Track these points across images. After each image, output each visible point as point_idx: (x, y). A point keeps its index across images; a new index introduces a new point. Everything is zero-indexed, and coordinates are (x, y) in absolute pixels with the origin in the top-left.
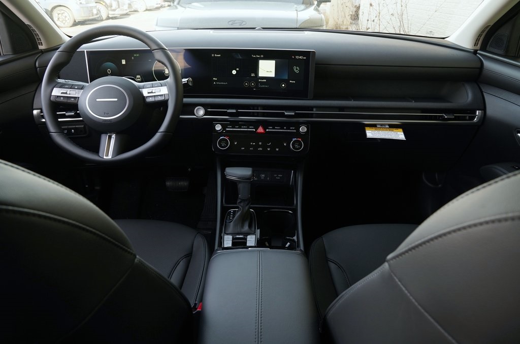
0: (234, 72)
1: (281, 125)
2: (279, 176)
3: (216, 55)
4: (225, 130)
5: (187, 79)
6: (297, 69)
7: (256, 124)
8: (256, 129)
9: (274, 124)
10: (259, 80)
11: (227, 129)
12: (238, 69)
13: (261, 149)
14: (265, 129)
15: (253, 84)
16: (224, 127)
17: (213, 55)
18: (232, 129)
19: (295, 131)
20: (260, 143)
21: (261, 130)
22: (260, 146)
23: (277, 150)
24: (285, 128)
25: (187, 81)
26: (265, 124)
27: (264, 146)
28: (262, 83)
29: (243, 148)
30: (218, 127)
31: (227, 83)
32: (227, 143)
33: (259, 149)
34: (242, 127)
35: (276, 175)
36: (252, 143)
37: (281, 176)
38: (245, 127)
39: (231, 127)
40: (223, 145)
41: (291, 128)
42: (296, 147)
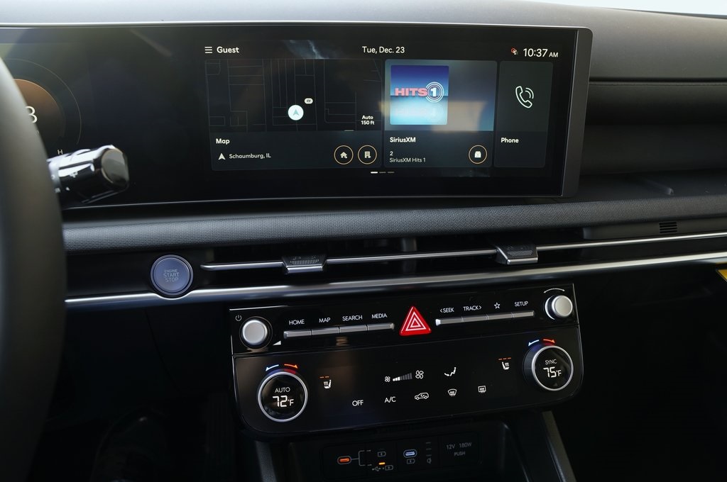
0: (296, 113)
1: (485, 296)
2: (463, 445)
3: (220, 50)
4: (281, 337)
5: (94, 154)
6: (526, 96)
7: (396, 304)
8: (399, 323)
9: (458, 297)
10: (392, 140)
11: (287, 334)
12: (309, 101)
13: (424, 396)
14: (429, 321)
15: (367, 154)
16: (276, 328)
17: (208, 51)
18: (306, 333)
19: (531, 314)
20: (420, 375)
21: (414, 323)
22: (420, 386)
23: (482, 390)
24: (497, 306)
25: (97, 162)
26: (428, 302)
27: (435, 384)
28: (402, 150)
29: (359, 402)
30: (254, 331)
31: (268, 155)
32: (296, 393)
33: (417, 398)
34: (345, 319)
35: (451, 446)
36: (387, 379)
37: (470, 444)
38: (354, 318)
39: (302, 322)
40: (280, 404)
41: (517, 304)
42: (551, 374)
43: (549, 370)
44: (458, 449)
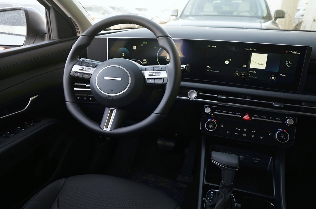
0: (227, 62)
1: (267, 114)
2: (258, 159)
3: (212, 46)
4: (214, 113)
5: (185, 66)
6: (289, 64)
7: (243, 111)
8: (243, 116)
9: (260, 113)
10: (250, 71)
11: (215, 113)
12: (230, 60)
13: (245, 135)
14: (251, 117)
15: (243, 74)
16: (213, 110)
17: (209, 46)
18: (220, 113)
19: (281, 122)
20: (245, 130)
21: (247, 117)
22: (245, 132)
23: (261, 138)
24: (271, 118)
25: (186, 67)
26: (251, 113)
27: (249, 133)
28: (252, 74)
29: (229, 132)
30: (208, 110)
31: (219, 72)
32: (214, 126)
33: (243, 135)
34: (230, 112)
35: (254, 159)
36: (237, 129)
37: (260, 160)
38: (232, 112)
39: (219, 111)
40: (210, 127)
41: (277, 119)
42: (282, 138)
43: (282, 137)
44: (256, 160)
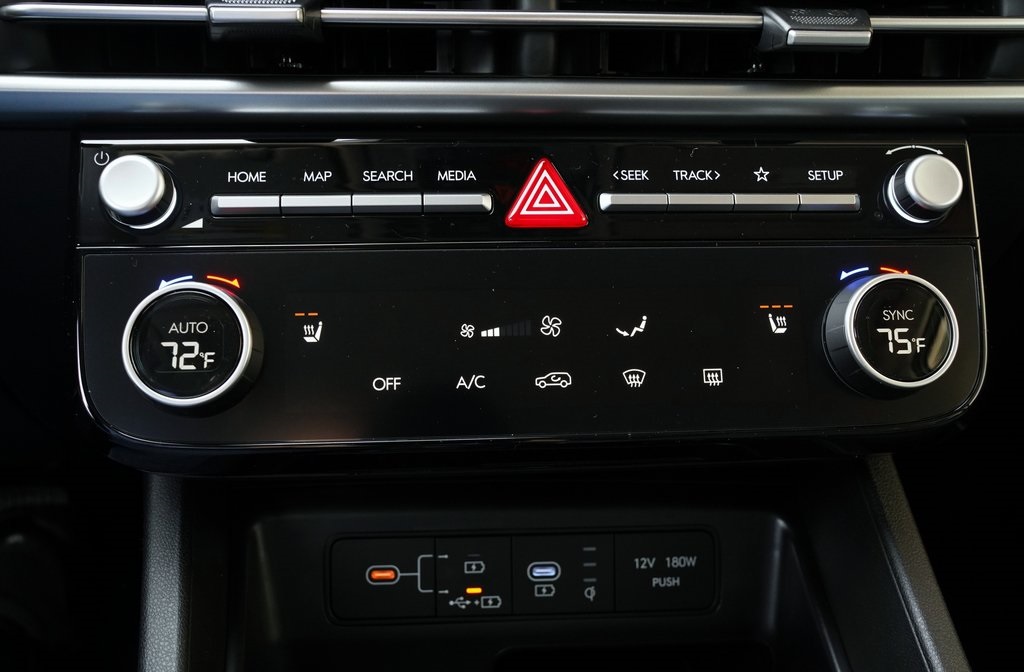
1: (732, 145)
2: (676, 562)
4: (204, 210)
7: (498, 146)
8: (506, 196)
9: (657, 144)
11: (223, 202)
13: (560, 380)
14: (583, 190)
16: (188, 180)
18: (269, 202)
19: (852, 199)
20: (551, 326)
21: (544, 197)
22: (551, 355)
23: (713, 378)
24: (762, 175)
26: (584, 147)
27: (592, 354)
29: (391, 383)
30: (133, 187)
32: (223, 340)
33: (540, 383)
34: (370, 177)
35: (646, 563)
36: (467, 331)
37: (691, 561)
38: (392, 175)
39: (260, 177)
40: (180, 363)
41: (814, 176)
42: (898, 346)
43: (894, 335)
44: (662, 570)
